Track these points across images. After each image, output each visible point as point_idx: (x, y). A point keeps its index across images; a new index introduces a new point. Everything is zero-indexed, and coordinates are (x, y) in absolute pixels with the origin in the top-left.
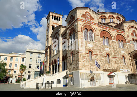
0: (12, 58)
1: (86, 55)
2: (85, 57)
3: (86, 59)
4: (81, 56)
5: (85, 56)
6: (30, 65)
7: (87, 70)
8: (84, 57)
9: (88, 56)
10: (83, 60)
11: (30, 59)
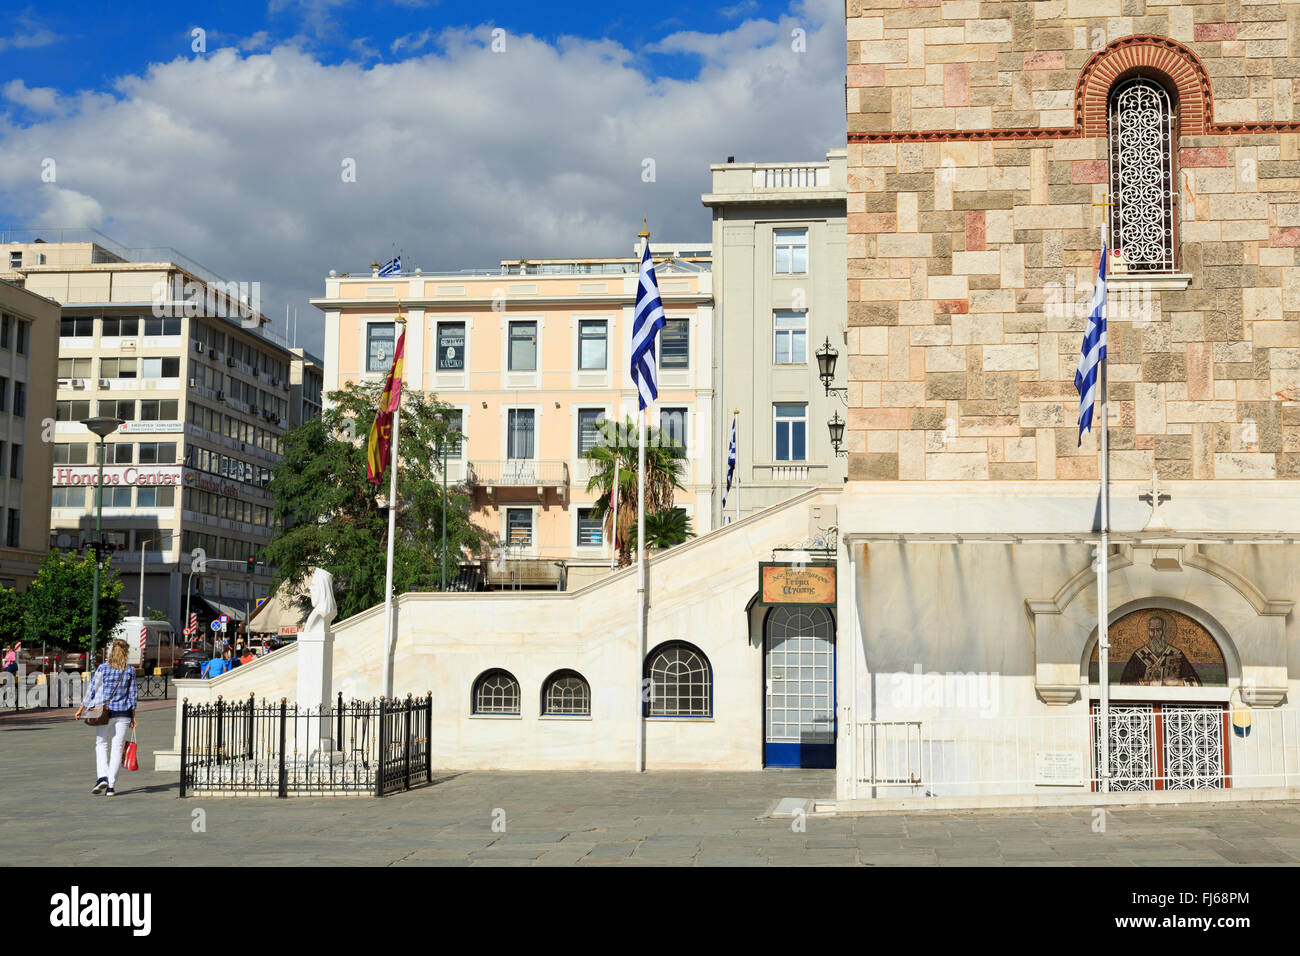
0: (521, 332)
1: (1032, 177)
2: (997, 224)
3: (1008, 265)
4: (907, 204)
5: (1007, 201)
6: (781, 407)
7: (1025, 472)
8: (972, 210)
9: (1063, 189)
10: (952, 288)
11: (781, 312)
